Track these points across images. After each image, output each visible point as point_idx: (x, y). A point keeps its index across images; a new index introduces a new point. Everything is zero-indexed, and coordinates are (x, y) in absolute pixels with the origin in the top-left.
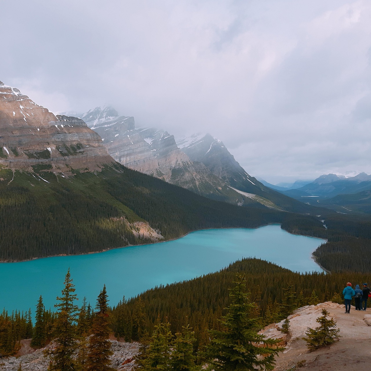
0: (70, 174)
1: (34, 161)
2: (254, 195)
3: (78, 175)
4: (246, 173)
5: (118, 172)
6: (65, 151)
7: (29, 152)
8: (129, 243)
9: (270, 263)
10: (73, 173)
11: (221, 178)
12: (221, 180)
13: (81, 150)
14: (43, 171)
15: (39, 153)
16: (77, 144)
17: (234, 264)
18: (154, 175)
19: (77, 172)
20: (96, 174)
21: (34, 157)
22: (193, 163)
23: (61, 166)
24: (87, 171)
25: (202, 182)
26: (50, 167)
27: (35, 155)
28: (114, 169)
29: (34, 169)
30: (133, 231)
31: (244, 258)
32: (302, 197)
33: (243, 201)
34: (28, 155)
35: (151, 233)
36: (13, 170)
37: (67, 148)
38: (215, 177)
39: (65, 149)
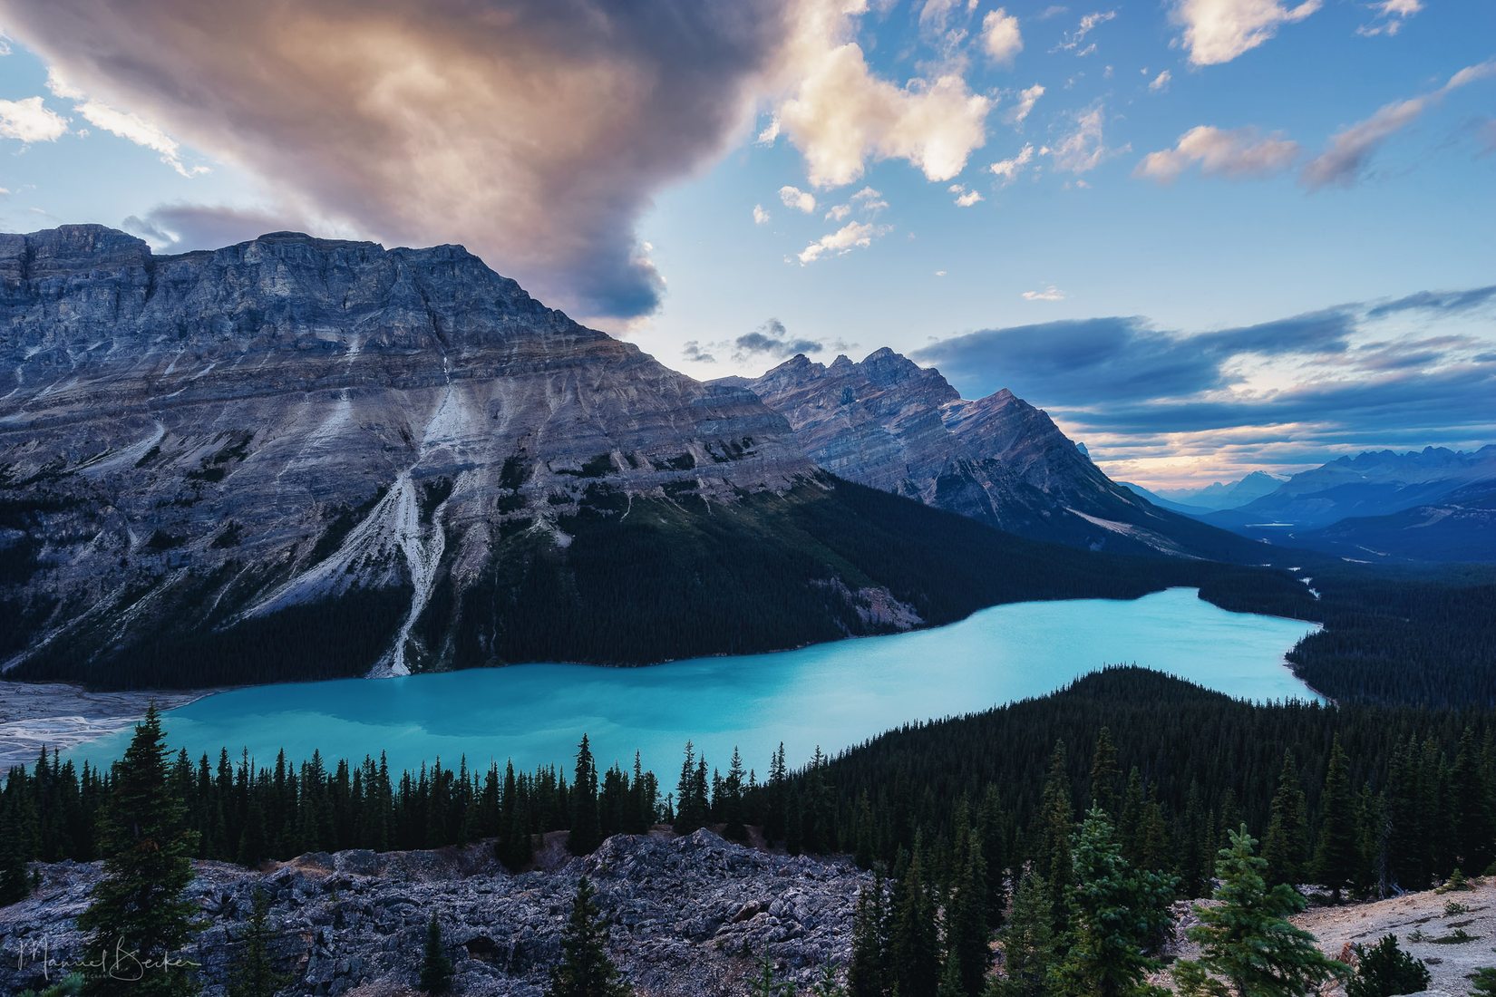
0: (733, 497)
1: (665, 476)
2: (1128, 526)
3: (745, 498)
4: (1107, 478)
5: (825, 488)
6: (720, 453)
7: (656, 460)
8: (849, 631)
9: (1174, 678)
10: (737, 494)
11: (1047, 491)
12: (1048, 495)
13: (751, 450)
14: (682, 492)
15: (673, 460)
16: (744, 439)
17: (1083, 679)
18: (899, 492)
19: (745, 492)
20: (779, 493)
21: (666, 468)
22: (984, 461)
23: (716, 481)
24: (764, 488)
25: (1005, 502)
26: (694, 484)
27: (667, 464)
28: (815, 482)
29: (665, 490)
30: (857, 607)
31: (1109, 667)
32: (1248, 526)
33: (1104, 539)
34: (655, 465)
35: (896, 611)
36: (629, 493)
37: (724, 447)
38: (1033, 490)
39: (720, 449)
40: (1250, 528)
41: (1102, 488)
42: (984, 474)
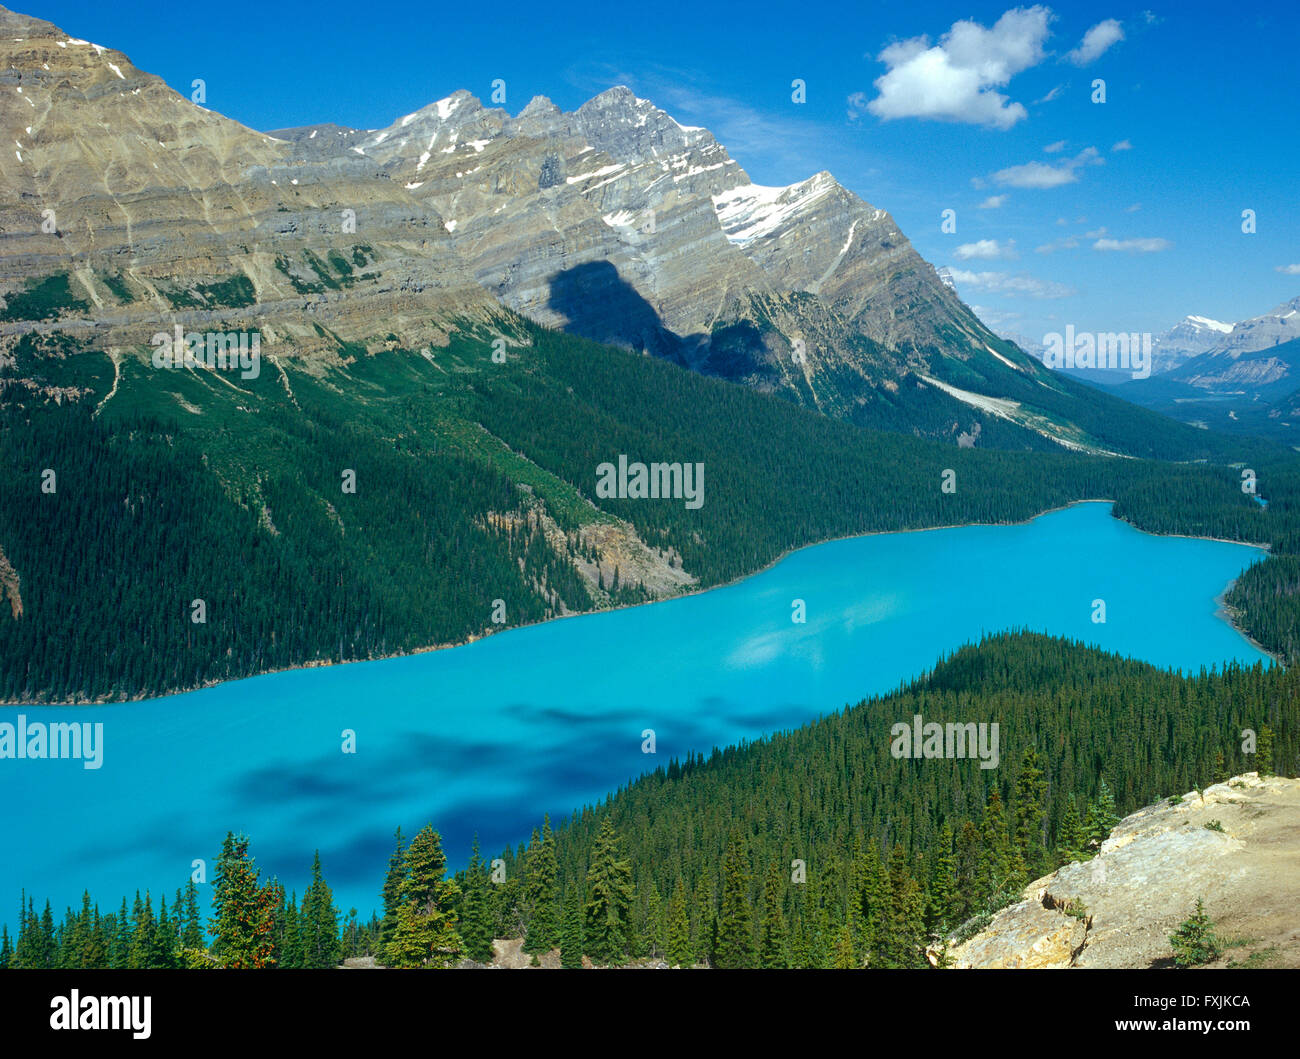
0: (336, 360)
1: (193, 318)
2: (1015, 405)
3: (362, 364)
4: (983, 326)
5: (514, 343)
6: (309, 276)
7: (174, 287)
8: (563, 604)
9: (1081, 645)
10: (343, 354)
11: (892, 347)
12: (893, 354)
13: (370, 269)
15: (212, 288)
16: (356, 248)
17: (952, 658)
19: (357, 350)
20: (427, 354)
21: (194, 303)
22: (791, 296)
23: (300, 331)
24: (396, 343)
25: (826, 367)
27: (197, 295)
28: (495, 331)
30: (576, 561)
31: (990, 635)
32: (1178, 401)
33: (978, 427)
34: (170, 297)
35: (646, 563)
36: (115, 353)
37: (315, 264)
38: (871, 347)
39: (308, 267)
40: (1181, 405)
41: (975, 343)
42: (791, 317)
